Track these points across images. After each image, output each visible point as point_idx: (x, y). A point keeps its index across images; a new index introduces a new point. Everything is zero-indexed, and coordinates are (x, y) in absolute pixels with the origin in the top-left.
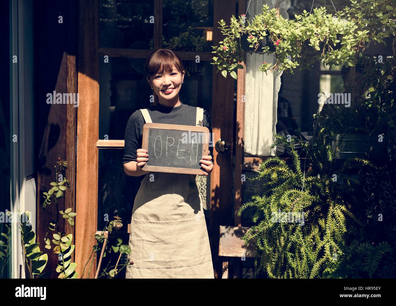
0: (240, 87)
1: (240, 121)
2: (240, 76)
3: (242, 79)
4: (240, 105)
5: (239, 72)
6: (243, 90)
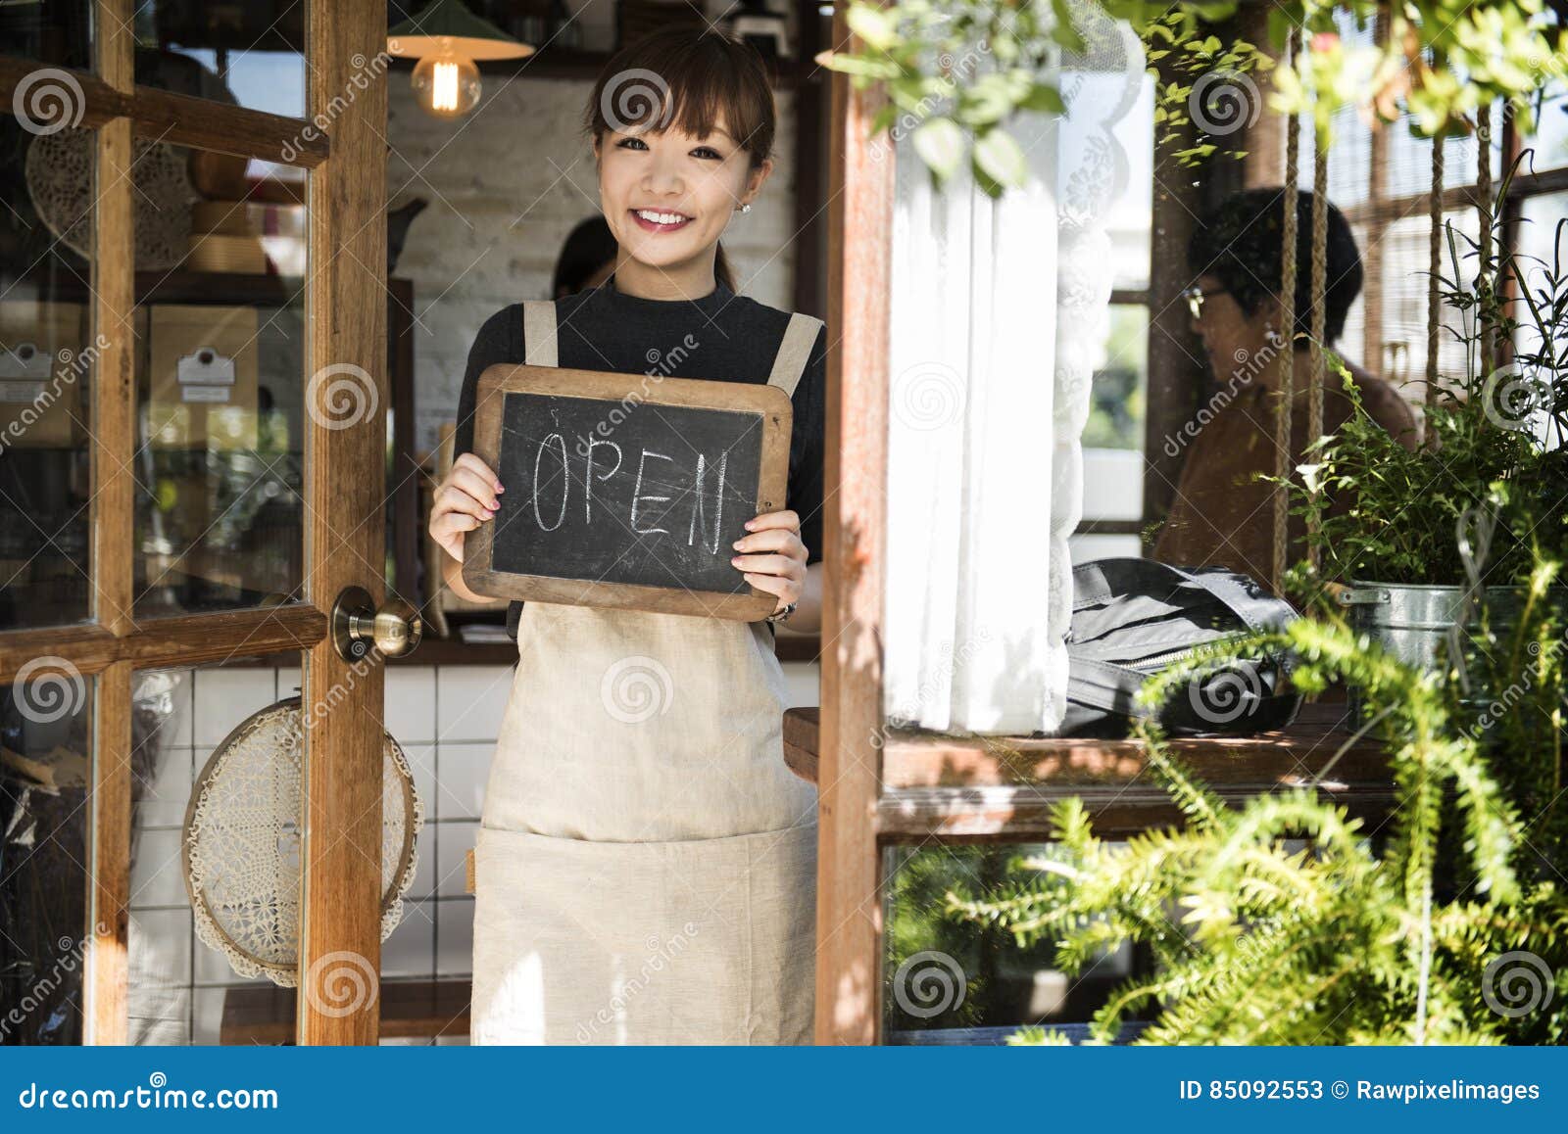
0: (864, 289)
1: (862, 516)
2: (861, 218)
3: (876, 234)
4: (865, 411)
5: (858, 190)
6: (880, 310)
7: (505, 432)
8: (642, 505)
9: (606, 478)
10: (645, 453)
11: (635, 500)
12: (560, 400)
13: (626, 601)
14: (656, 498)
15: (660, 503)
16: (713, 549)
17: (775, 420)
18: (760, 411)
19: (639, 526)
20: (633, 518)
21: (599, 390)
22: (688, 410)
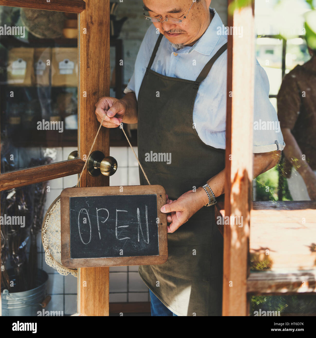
7: (71, 211)
8: (119, 230)
9: (105, 222)
10: (117, 211)
11: (116, 228)
12: (89, 198)
13: (118, 263)
14: (124, 226)
15: (125, 228)
16: (147, 241)
17: (161, 196)
18: (155, 194)
19: (120, 237)
20: (116, 235)
21: (101, 193)
22: (132, 196)
